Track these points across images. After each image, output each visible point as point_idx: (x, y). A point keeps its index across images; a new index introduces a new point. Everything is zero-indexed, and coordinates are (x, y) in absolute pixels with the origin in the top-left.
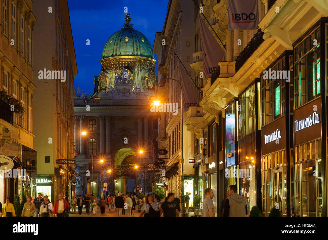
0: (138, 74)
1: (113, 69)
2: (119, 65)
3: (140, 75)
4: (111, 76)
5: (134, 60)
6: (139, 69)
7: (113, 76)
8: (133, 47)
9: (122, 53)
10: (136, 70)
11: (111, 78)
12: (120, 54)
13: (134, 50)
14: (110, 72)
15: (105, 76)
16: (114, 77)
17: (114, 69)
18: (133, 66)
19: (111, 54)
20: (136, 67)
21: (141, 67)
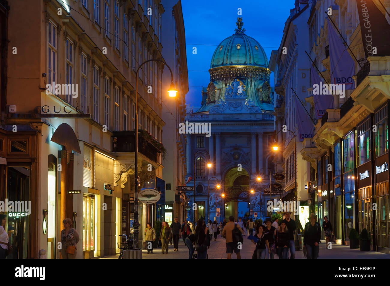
0: (251, 86)
1: (223, 79)
2: (230, 75)
3: (253, 87)
4: (221, 86)
5: (247, 69)
6: (253, 80)
7: (223, 87)
8: (246, 55)
9: (234, 62)
10: (249, 80)
11: (221, 90)
12: (231, 62)
13: (246, 58)
14: (219, 83)
15: (214, 87)
16: (224, 89)
17: (225, 79)
18: (245, 76)
19: (221, 63)
20: (249, 78)
21: (254, 77)
